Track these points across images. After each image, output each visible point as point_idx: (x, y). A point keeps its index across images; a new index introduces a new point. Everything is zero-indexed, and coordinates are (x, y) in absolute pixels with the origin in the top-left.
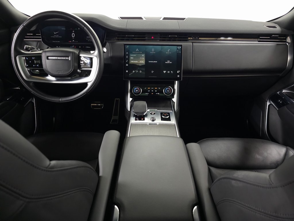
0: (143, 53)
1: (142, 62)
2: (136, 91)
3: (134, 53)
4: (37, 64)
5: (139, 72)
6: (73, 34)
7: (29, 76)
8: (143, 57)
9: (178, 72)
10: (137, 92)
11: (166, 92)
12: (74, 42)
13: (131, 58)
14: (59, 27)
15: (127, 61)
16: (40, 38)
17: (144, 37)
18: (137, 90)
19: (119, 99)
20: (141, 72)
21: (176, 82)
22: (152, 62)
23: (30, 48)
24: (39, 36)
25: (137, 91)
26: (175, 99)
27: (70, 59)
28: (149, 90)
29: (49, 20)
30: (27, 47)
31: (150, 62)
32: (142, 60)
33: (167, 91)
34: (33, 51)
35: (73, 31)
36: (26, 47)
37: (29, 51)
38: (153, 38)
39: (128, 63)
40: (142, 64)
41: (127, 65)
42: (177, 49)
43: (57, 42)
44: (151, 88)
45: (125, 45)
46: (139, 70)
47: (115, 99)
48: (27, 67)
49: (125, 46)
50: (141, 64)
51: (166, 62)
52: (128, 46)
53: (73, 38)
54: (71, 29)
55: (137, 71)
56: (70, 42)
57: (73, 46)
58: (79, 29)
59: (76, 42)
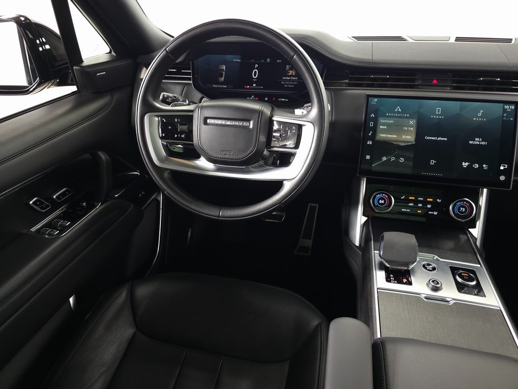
0: (411, 118)
1: (409, 137)
2: (381, 202)
3: (389, 116)
4: (182, 132)
5: (396, 162)
6: (255, 72)
7: (164, 158)
8: (411, 126)
9: (502, 168)
10: (382, 204)
11: (457, 211)
12: (257, 87)
13: (381, 127)
14: (229, 57)
15: (370, 134)
16: (189, 79)
17: (413, 81)
18: (382, 199)
19: (317, 205)
20: (402, 160)
21: (485, 190)
22: (433, 138)
23: (170, 97)
24: (189, 74)
25: (383, 202)
26: (476, 232)
27: (251, 126)
28: (411, 201)
29: (214, 40)
30: (165, 96)
31: (428, 138)
32: (407, 132)
33: (459, 209)
34: (176, 105)
35: (256, 66)
36: (164, 95)
37: (169, 104)
38: (435, 82)
39: (373, 138)
40: (408, 142)
41: (370, 143)
42: (505, 111)
43: (221, 86)
44: (416, 198)
45: (369, 96)
46: (398, 157)
47: (310, 204)
48: (162, 138)
49: (370, 98)
50: (405, 142)
51: (471, 142)
52: (376, 100)
53: (255, 80)
54: (253, 61)
55: (393, 159)
56: (248, 87)
57: (253, 97)
58: (268, 60)
59: (259, 87)
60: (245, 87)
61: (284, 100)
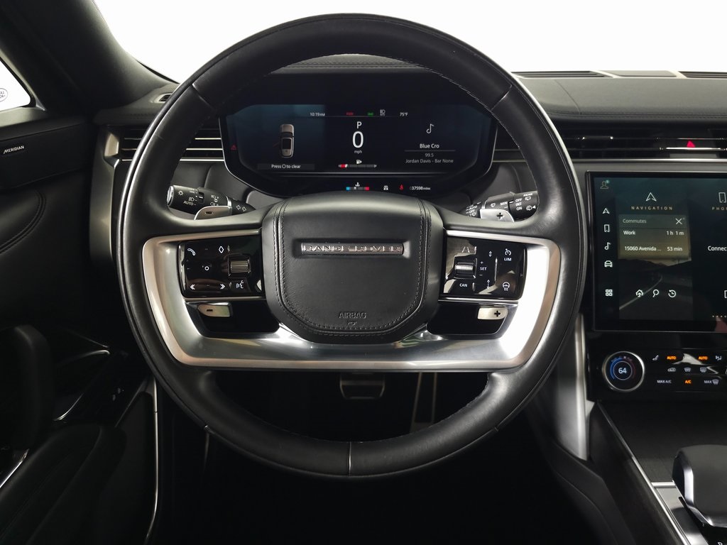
0: (677, 212)
1: (679, 249)
3: (636, 212)
4: (237, 277)
5: (663, 297)
6: (358, 137)
8: (680, 228)
10: (623, 376)
12: (364, 166)
13: (626, 233)
14: (299, 108)
15: (607, 248)
16: (218, 155)
18: (623, 366)
20: (673, 293)
22: (722, 249)
23: (192, 195)
24: (216, 144)
25: (625, 370)
28: (671, 363)
30: (181, 193)
31: (714, 249)
32: (675, 241)
34: (209, 215)
35: (359, 124)
36: (176, 192)
37: (191, 210)
39: (613, 255)
40: (679, 258)
41: (608, 264)
43: (289, 167)
44: (681, 357)
45: (594, 175)
46: (664, 289)
49: (596, 179)
50: (673, 259)
52: (607, 182)
53: (358, 152)
54: (350, 114)
55: (656, 292)
56: (346, 166)
57: (358, 185)
58: (382, 112)
59: (369, 166)
60: (340, 166)
61: (421, 188)
